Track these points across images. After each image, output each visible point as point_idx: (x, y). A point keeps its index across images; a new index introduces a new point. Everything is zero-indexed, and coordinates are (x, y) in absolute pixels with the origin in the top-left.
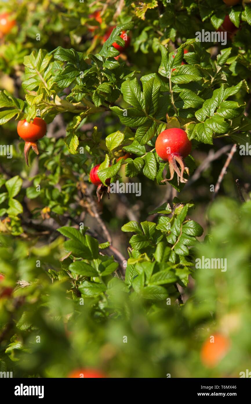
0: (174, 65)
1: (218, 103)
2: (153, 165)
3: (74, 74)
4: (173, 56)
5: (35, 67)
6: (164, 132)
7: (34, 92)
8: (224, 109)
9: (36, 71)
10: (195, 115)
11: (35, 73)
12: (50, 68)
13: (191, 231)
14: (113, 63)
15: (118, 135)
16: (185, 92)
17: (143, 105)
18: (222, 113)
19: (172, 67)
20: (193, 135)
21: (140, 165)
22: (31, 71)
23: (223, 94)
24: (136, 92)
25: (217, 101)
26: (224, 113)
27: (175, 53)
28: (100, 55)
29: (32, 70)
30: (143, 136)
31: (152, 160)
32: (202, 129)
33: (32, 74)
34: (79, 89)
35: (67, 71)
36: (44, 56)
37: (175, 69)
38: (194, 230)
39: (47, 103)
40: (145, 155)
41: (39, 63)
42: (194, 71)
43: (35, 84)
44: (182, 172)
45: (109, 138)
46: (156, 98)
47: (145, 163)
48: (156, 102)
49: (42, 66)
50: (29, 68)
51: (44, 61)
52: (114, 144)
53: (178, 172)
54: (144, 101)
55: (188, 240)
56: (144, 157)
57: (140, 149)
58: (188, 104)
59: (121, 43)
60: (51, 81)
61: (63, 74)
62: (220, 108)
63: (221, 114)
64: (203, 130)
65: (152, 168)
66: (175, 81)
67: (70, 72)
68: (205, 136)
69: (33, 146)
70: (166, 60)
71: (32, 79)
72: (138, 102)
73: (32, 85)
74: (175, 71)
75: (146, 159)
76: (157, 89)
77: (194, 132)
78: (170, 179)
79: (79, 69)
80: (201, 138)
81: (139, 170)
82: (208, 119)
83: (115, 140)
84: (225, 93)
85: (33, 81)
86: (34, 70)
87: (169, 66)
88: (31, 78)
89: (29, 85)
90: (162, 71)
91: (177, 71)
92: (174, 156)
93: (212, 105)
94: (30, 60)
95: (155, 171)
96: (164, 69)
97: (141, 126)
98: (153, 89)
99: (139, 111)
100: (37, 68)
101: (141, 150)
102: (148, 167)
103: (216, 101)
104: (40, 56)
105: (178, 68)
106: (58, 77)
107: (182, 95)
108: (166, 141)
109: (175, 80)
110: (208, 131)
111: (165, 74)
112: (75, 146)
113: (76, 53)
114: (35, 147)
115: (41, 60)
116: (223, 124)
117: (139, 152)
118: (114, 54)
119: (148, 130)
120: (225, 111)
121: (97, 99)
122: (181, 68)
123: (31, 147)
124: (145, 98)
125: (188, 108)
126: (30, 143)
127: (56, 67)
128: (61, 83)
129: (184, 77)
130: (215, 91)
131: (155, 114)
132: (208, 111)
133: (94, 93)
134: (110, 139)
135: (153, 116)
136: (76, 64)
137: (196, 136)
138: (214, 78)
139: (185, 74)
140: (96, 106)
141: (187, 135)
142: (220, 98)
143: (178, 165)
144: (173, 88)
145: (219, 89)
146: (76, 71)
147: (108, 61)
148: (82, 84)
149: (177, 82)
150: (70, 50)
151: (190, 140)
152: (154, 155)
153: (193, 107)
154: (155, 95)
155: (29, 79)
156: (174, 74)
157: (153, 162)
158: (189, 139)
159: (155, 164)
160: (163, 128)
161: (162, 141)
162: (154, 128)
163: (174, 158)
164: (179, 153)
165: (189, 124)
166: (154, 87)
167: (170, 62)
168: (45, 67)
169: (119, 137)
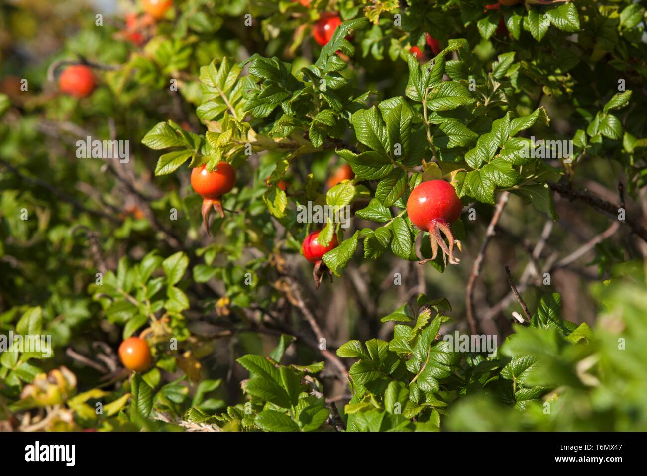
0: (430, 82)
1: (502, 141)
2: (404, 237)
3: (278, 97)
4: (429, 70)
5: (217, 83)
6: (419, 187)
7: (215, 122)
8: (511, 150)
9: (218, 90)
10: (465, 159)
11: (217, 93)
12: (239, 86)
13: (444, 358)
14: (336, 81)
15: (347, 188)
16: (448, 125)
17: (387, 147)
18: (508, 157)
19: (427, 85)
20: (464, 189)
21: (386, 238)
22: (210, 89)
23: (509, 128)
24: (375, 127)
25: (500, 137)
26: (512, 156)
27: (432, 64)
28: (317, 67)
29: (212, 88)
30: (388, 193)
31: (402, 230)
32: (477, 180)
33: (212, 95)
34: (290, 120)
35: (268, 93)
36: (231, 67)
37: (432, 89)
38: (448, 356)
39: (237, 142)
40: (390, 222)
41: (222, 78)
42: (462, 91)
43: (216, 110)
44: (451, 248)
45: (332, 193)
46: (406, 135)
47: (392, 235)
48: (406, 141)
49: (229, 82)
50: (208, 85)
51: (231, 75)
52: (341, 202)
53: (444, 248)
54: (388, 140)
55: (438, 370)
56: (389, 225)
57: (381, 214)
58: (454, 142)
59: (349, 51)
60: (242, 106)
61: (261, 97)
62: (504, 148)
63: (506, 158)
64: (479, 181)
65: (405, 243)
66: (433, 107)
67: (273, 94)
68: (482, 191)
69: (215, 205)
70: (417, 76)
71: (212, 102)
72: (379, 142)
73: (211, 112)
74: (433, 91)
75: (393, 229)
76: (406, 122)
77: (466, 186)
78: (432, 258)
79: (286, 89)
80: (477, 194)
81: (385, 247)
82: (485, 166)
83: (342, 195)
84: (512, 126)
85: (213, 105)
86: (215, 89)
87: (422, 84)
88: (211, 100)
89: (207, 112)
90: (411, 92)
91: (436, 92)
92: (436, 223)
93: (491, 144)
94: (209, 73)
95: (408, 246)
96: (415, 90)
97: (384, 178)
98: (401, 122)
99: (381, 156)
100: (220, 85)
101: (383, 215)
102: (398, 240)
103: (498, 138)
104: (225, 68)
105: (437, 87)
106: (253, 101)
107: (444, 128)
108: (423, 200)
109: (433, 105)
110: (487, 183)
111: (416, 97)
112: (282, 206)
113: (280, 64)
114: (218, 206)
115: (226, 72)
116: (511, 173)
117: (380, 218)
118: (338, 66)
119: (395, 184)
120: (513, 154)
121: (316, 135)
122: (442, 86)
123: (212, 207)
124: (389, 136)
125: (454, 147)
126: (210, 200)
127: (249, 85)
128: (257, 110)
129: (448, 100)
130: (495, 123)
131: (405, 159)
132: (485, 152)
133: (311, 127)
134: (334, 195)
135: (403, 162)
136: (280, 82)
137: (469, 191)
138: (489, 98)
139: (448, 96)
140: (315, 146)
141: (455, 190)
142: (504, 133)
143: (444, 236)
144: (429, 118)
145: (502, 119)
146: (281, 93)
147: (329, 77)
148: (291, 112)
149: (436, 108)
150: (271, 61)
151: (460, 198)
152: (406, 221)
153: (462, 145)
154: (405, 131)
155: (208, 103)
156: (430, 96)
157: (405, 233)
158: (457, 197)
159: (408, 235)
160: (417, 180)
161: (417, 200)
162: (404, 180)
163: (438, 226)
164: (444, 218)
165: (456, 172)
166: (401, 118)
167: (424, 79)
168: (232, 84)
169: (348, 192)
